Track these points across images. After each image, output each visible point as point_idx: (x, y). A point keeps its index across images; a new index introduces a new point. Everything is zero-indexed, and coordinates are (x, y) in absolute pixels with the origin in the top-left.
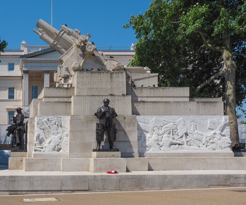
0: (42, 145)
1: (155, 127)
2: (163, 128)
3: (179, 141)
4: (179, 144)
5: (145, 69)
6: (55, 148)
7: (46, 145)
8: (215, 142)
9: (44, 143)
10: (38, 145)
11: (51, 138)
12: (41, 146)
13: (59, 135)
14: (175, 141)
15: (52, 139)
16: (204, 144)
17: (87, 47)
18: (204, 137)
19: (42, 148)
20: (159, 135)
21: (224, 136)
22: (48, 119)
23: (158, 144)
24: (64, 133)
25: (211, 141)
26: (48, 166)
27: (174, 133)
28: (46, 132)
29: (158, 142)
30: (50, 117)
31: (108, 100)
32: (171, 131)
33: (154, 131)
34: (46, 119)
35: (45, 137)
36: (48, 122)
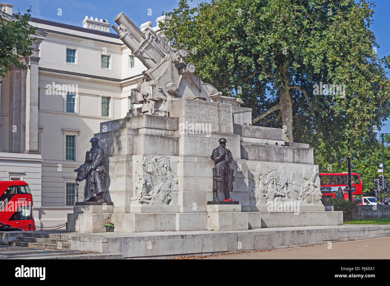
0: (150, 195)
1: (261, 175)
2: (267, 176)
3: (281, 192)
4: (282, 196)
5: (237, 101)
6: (165, 199)
7: (155, 195)
8: (310, 194)
9: (152, 192)
10: (145, 195)
11: (159, 185)
12: (150, 197)
13: (168, 182)
14: (278, 193)
15: (161, 187)
16: (301, 196)
17: (189, 67)
18: (301, 188)
19: (150, 199)
20: (264, 185)
21: (316, 187)
22: (156, 160)
23: (264, 196)
24: (173, 180)
25: (307, 193)
26: (161, 224)
27: (277, 182)
28: (153, 177)
29: (264, 193)
30: (158, 157)
31: (225, 140)
32: (275, 180)
33: (260, 180)
34: (153, 159)
35: (152, 184)
36: (155, 163)
